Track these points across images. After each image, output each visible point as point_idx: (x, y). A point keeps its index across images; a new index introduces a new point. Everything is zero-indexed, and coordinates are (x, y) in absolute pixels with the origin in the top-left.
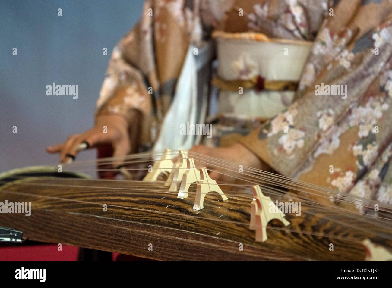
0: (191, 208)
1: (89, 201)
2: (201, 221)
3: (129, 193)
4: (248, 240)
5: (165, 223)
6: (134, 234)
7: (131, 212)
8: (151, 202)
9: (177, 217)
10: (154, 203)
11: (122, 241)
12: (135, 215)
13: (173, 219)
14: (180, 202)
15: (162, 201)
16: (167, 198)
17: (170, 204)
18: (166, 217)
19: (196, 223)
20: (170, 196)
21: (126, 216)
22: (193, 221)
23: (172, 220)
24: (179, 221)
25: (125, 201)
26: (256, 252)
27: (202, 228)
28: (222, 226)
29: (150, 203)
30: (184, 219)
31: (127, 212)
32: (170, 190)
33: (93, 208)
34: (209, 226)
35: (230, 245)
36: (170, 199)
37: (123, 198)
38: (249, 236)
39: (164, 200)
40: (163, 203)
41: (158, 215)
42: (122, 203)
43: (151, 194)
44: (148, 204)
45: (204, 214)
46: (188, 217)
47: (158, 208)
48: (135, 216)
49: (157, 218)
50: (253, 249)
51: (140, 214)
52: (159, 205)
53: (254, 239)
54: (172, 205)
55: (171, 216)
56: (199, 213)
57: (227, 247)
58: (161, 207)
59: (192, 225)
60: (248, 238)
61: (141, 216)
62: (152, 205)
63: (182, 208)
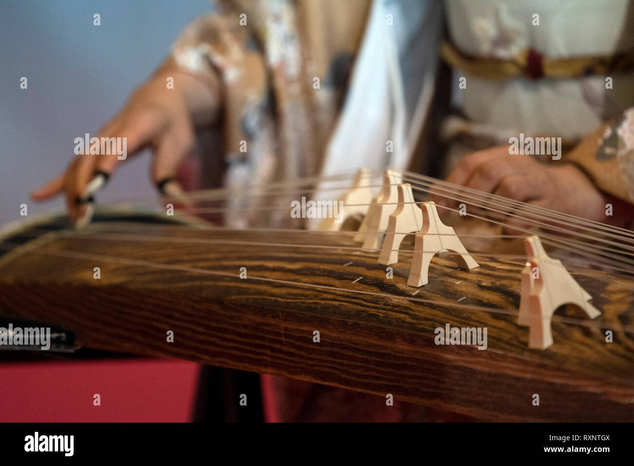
0: (404, 284)
1: (203, 268)
2: (421, 308)
3: (282, 255)
4: (512, 345)
5: (350, 312)
6: (288, 333)
7: (284, 291)
8: (324, 271)
9: (376, 300)
10: (330, 274)
11: (264, 347)
12: (292, 297)
13: (366, 303)
14: (381, 271)
15: (347, 270)
16: (357, 264)
17: (361, 276)
18: (354, 300)
19: (411, 312)
20: (364, 259)
21: (273, 299)
22: (405, 308)
23: (364, 306)
24: (377, 308)
25: (274, 270)
26: (530, 369)
27: (424, 322)
28: (465, 318)
29: (322, 274)
30: (389, 305)
31: (276, 291)
32: (365, 248)
33: (211, 283)
34: (437, 318)
35: (477, 356)
36: (363, 266)
37: (271, 264)
38: (516, 338)
39: (351, 268)
40: (349, 274)
41: (338, 298)
42: (267, 274)
43: (326, 257)
44: (319, 275)
45: (428, 294)
46: (395, 299)
47: (337, 282)
48: (292, 299)
49: (334, 303)
50: (524, 362)
51: (302, 295)
52: (341, 277)
53: (526, 344)
54: (365, 277)
55: (362, 299)
56: (418, 293)
57: (471, 359)
58: (343, 281)
59: (402, 316)
60: (514, 342)
61: (303, 298)
62: (326, 278)
63: (386, 284)
